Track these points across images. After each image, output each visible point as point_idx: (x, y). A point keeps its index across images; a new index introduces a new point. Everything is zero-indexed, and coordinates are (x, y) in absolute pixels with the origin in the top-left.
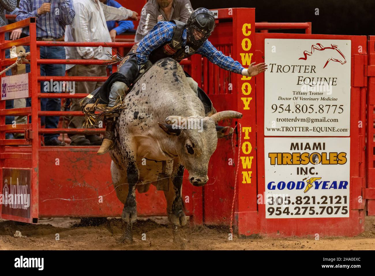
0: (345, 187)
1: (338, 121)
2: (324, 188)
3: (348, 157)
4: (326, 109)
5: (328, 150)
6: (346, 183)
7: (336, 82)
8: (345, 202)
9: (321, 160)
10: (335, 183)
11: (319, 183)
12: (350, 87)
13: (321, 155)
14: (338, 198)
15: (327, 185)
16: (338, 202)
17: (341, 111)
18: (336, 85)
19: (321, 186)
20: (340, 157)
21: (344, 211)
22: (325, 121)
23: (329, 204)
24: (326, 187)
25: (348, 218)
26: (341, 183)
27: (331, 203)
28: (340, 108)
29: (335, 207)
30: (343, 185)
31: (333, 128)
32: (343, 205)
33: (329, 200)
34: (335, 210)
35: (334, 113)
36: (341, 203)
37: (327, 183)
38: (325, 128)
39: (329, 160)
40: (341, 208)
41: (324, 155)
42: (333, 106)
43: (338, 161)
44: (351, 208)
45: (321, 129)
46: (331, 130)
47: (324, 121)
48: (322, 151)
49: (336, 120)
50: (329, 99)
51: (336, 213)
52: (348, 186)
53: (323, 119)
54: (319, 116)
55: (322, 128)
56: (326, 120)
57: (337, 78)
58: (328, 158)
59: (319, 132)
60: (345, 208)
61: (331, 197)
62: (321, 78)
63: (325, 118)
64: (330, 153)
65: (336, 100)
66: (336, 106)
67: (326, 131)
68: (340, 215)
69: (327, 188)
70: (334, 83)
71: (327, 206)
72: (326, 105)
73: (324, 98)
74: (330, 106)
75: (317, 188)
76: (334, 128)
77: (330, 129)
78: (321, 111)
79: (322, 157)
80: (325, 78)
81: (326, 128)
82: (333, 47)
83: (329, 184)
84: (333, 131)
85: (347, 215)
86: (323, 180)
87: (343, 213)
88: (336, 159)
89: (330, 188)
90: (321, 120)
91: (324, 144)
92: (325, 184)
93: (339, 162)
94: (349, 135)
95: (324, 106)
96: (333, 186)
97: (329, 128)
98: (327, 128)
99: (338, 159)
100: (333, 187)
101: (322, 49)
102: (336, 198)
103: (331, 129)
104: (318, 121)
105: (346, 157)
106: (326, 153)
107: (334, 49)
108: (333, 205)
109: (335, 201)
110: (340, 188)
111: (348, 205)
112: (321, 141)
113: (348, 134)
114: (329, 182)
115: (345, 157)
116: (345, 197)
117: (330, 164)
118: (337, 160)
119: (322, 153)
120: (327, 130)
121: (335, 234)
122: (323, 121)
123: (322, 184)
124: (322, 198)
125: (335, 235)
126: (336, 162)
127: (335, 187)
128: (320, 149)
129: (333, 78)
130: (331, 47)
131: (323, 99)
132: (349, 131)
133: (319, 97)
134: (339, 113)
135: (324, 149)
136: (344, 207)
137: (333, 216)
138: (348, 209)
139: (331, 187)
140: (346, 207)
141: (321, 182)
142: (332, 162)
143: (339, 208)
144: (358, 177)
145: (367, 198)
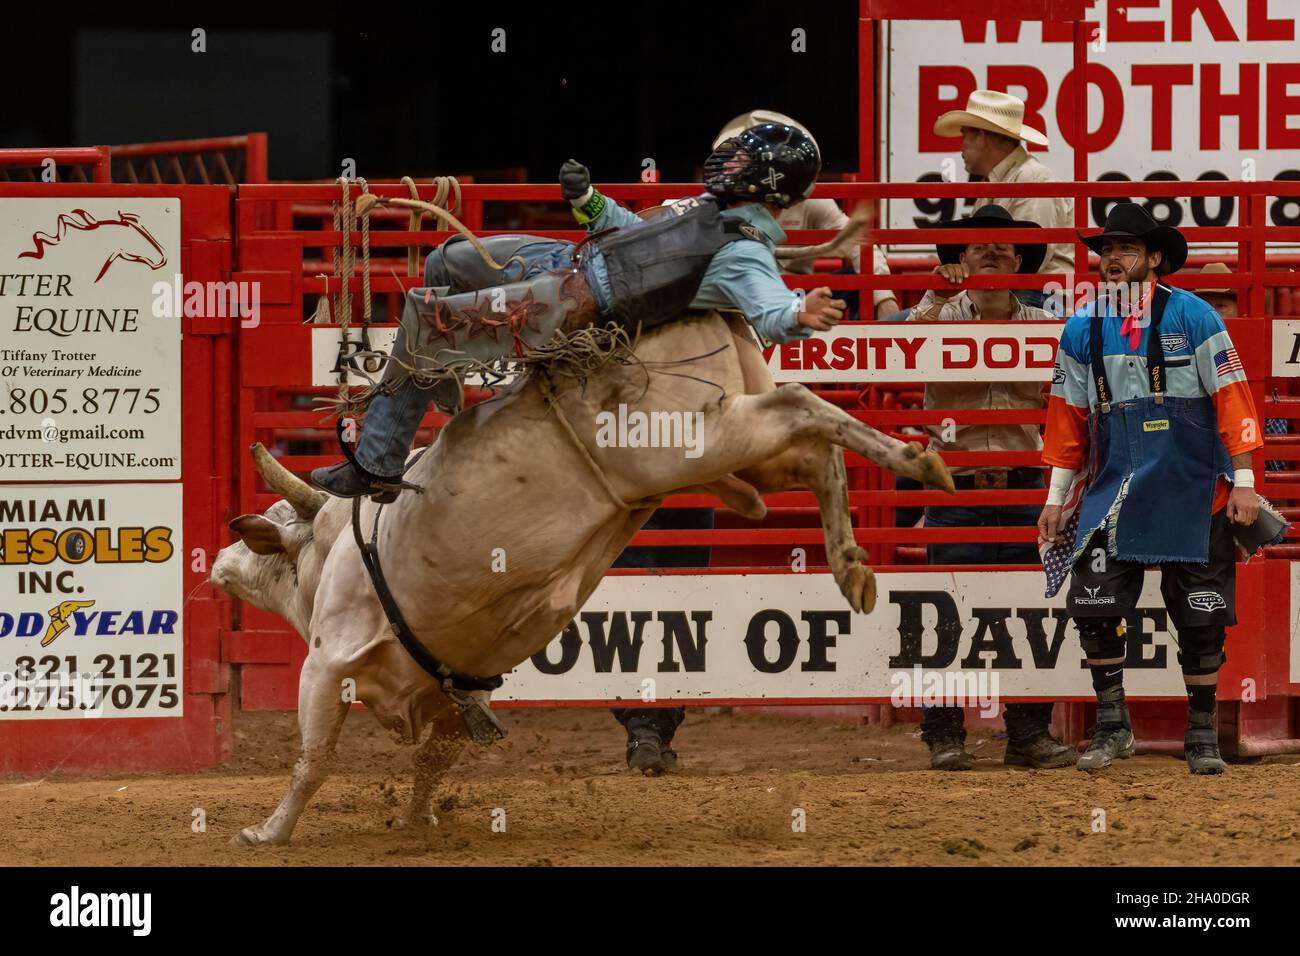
0: (168, 629)
1: (142, 437)
2: (103, 630)
3: (177, 539)
4: (104, 401)
5: (113, 522)
6: (172, 616)
7: (134, 320)
8: (171, 672)
9: (95, 551)
10: (136, 617)
11: (87, 618)
12: (179, 337)
13: (93, 534)
14: (148, 662)
15: (114, 623)
16: (147, 673)
17: (152, 405)
18: (135, 330)
19: (93, 626)
20: (151, 541)
21: (167, 700)
22: (102, 437)
23: (119, 680)
24: (111, 628)
25: (179, 718)
26: (157, 615)
27: (127, 674)
28: (148, 397)
29: (139, 688)
30: (161, 623)
31: (129, 455)
32: (162, 679)
33: (118, 668)
34: (138, 696)
35: (130, 412)
36: (155, 675)
37: (113, 618)
38: (104, 457)
39: (119, 549)
40: (158, 691)
41: (101, 537)
42: (127, 391)
43: (145, 553)
44: (187, 690)
45: (90, 459)
46: (122, 464)
47: (100, 436)
48: (97, 523)
49: (138, 434)
50: (113, 372)
51: (142, 704)
52: (178, 626)
53: (97, 432)
54: (86, 422)
55: (92, 455)
56: (107, 432)
57: (137, 311)
58: (114, 544)
59: (83, 467)
60: (169, 691)
61: (126, 659)
62: (89, 311)
63: (102, 426)
64: (120, 529)
65: (135, 373)
66: (138, 391)
67: (107, 465)
68: (153, 710)
69: (113, 633)
70: (130, 326)
71: (113, 683)
72: (106, 391)
73: (98, 369)
74: (117, 391)
75: (81, 630)
76: (132, 457)
77: (118, 459)
78: (90, 407)
79: (94, 540)
80: (101, 312)
81: (107, 455)
82: (125, 221)
83: (119, 622)
84: (129, 465)
85: (178, 711)
86: (101, 607)
87: (162, 705)
88: (140, 548)
89: (121, 633)
90: (92, 433)
91: (102, 503)
92: (106, 620)
93: (150, 555)
94: (178, 476)
95: (100, 392)
96: (131, 625)
97: (114, 455)
98: (111, 457)
99: (145, 548)
100: (130, 629)
101: (92, 227)
102: (141, 659)
103: (121, 458)
104: (83, 437)
105: (171, 540)
106: (109, 530)
107: (127, 224)
108: (132, 682)
109: (137, 668)
110: (153, 630)
111: (178, 679)
112: (94, 494)
113: (176, 472)
114: (119, 613)
115: (167, 540)
116: (170, 658)
117: (120, 561)
118: (142, 550)
119: (96, 530)
120: (110, 463)
121: (139, 765)
122: (97, 437)
123: (97, 619)
124: (98, 660)
125: (138, 769)
126: (139, 556)
127: (138, 629)
128: (91, 518)
129: (127, 311)
130: (119, 220)
131: (96, 372)
132: (178, 464)
133: (84, 365)
134: (146, 411)
135: (102, 517)
136: (165, 688)
137: (133, 712)
138: (179, 692)
139: (125, 628)
140: (173, 687)
141: (95, 614)
142: (126, 554)
143: (150, 689)
144: (207, 599)
145: (237, 659)
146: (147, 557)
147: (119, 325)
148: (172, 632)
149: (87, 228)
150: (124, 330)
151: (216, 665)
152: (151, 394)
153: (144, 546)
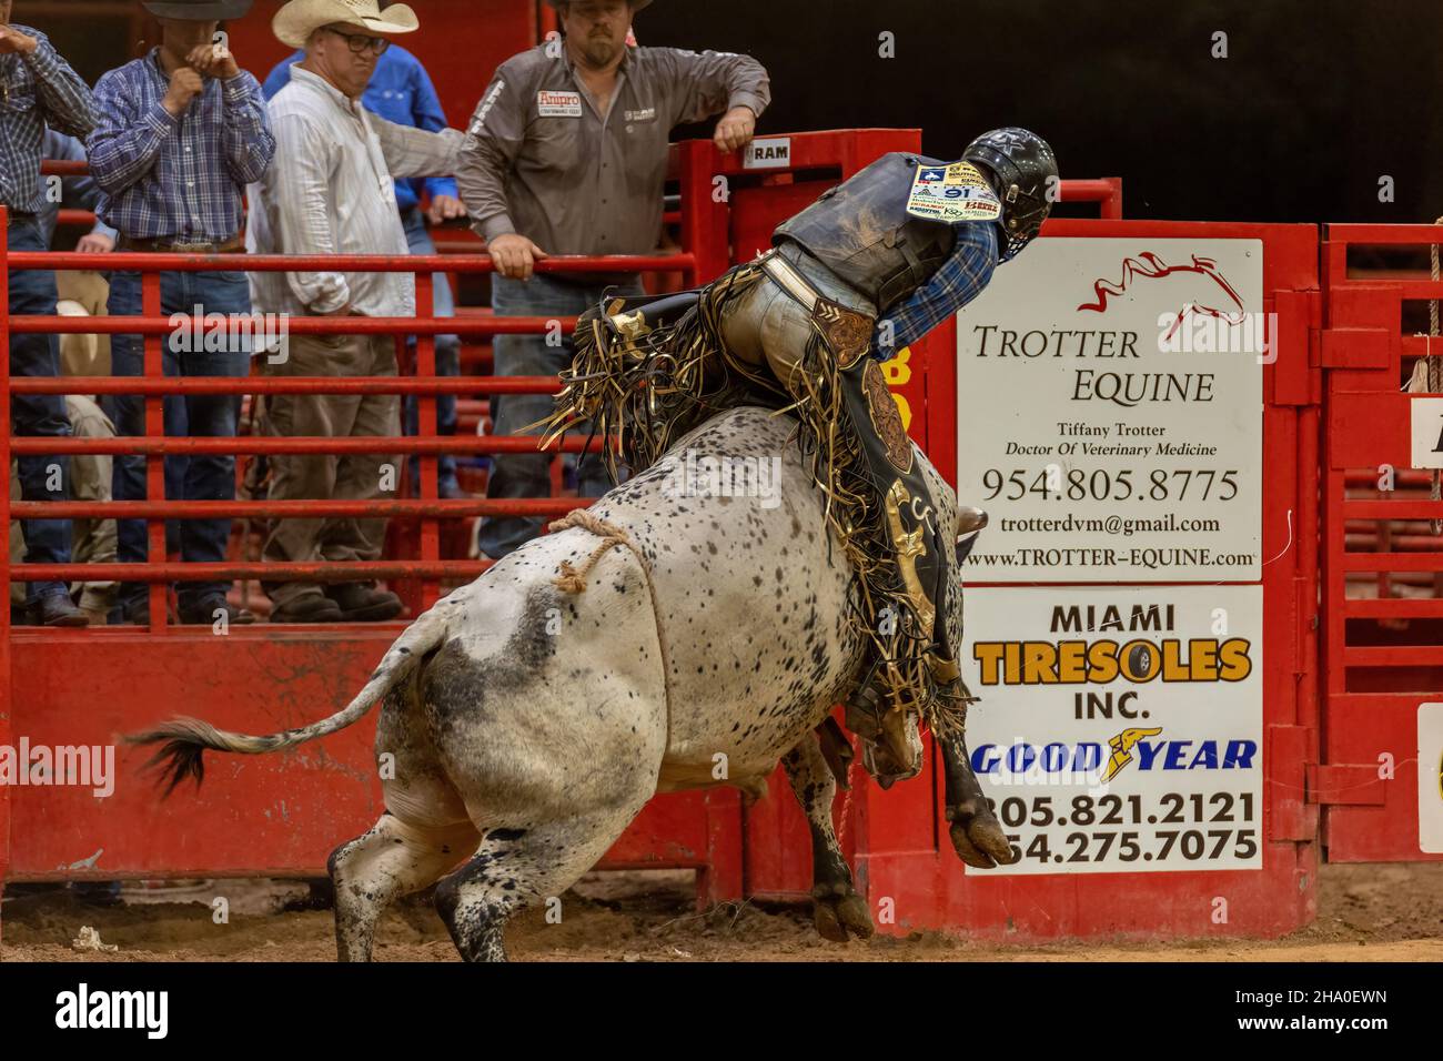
0: (1245, 763)
1: (1217, 529)
2: (1171, 764)
3: (1256, 654)
4: (1175, 485)
5: (1184, 631)
6: (1251, 747)
7: (1209, 387)
8: (1248, 816)
9: (1162, 668)
10: (1209, 747)
11: (1153, 749)
12: (1260, 407)
13: (1160, 646)
14: (1222, 802)
15: (1183, 755)
16: (1220, 817)
17: (1228, 491)
18: (1210, 400)
19: (1160, 759)
20: (1227, 656)
21: (1244, 848)
22: (1172, 529)
23: (1189, 824)
24: (1180, 761)
25: (1258, 871)
26: (1233, 746)
27: (1198, 817)
28: (1224, 480)
29: (1212, 834)
30: (1238, 755)
31: (1202, 551)
32: (1238, 824)
33: (1188, 809)
34: (1211, 843)
35: (1204, 499)
36: (1231, 818)
37: (1183, 749)
38: (1174, 553)
39: (1190, 666)
40: (1233, 838)
41: (1170, 649)
42: (1200, 473)
43: (1219, 671)
44: (1268, 837)
45: (1158, 555)
46: (1194, 561)
47: (1169, 528)
48: (1165, 634)
49: (1213, 525)
50: (1185, 450)
51: (1215, 854)
52: (1257, 759)
53: (1166, 523)
54: (1154, 511)
55: (1161, 551)
56: (1177, 524)
57: (1212, 376)
58: (1184, 660)
59: (1151, 566)
60: (1246, 838)
61: (1197, 799)
62: (1158, 376)
63: (1172, 516)
64: (1190, 641)
65: (1210, 451)
66: (1213, 473)
67: (1178, 563)
68: (1228, 861)
69: (1183, 767)
70: (1205, 394)
71: (1181, 828)
72: (1176, 473)
73: (1167, 447)
74: (1189, 473)
76: (1205, 553)
77: (1190, 556)
78: (1159, 493)
79: (1162, 654)
80: (1172, 377)
81: (1177, 551)
82: (1199, 267)
83: (1190, 753)
84: (1202, 563)
85: (1256, 863)
86: (1169, 737)
87: (1238, 855)
88: (1214, 664)
89: (1192, 767)
90: (1160, 525)
91: (1170, 609)
92: (1175, 751)
93: (1225, 672)
94: (1258, 577)
95: (1170, 474)
96: (1203, 757)
97: (1186, 552)
98: (1181, 554)
99: (1219, 664)
100: (1202, 763)
101: (1161, 274)
102: (1214, 800)
103: (1193, 556)
104: (1150, 529)
105: (1249, 654)
106: (1178, 641)
107: (1201, 271)
108: (1204, 827)
109: (1210, 810)
111: (1257, 824)
112: (1161, 598)
113: (1255, 571)
114: (1189, 743)
115: (1245, 655)
116: (1247, 798)
117: (1190, 680)
118: (1216, 666)
119: (1163, 642)
120: (1181, 561)
122: (1166, 529)
123: (1165, 750)
124: (1165, 801)
126: (1212, 673)
127: (1211, 763)
128: (1158, 627)
129: (1201, 376)
130: (1193, 265)
131: (1165, 450)
132: (1258, 562)
133: (1151, 442)
134: (1222, 498)
135: (1170, 627)
136: (1242, 834)
137: (1204, 864)
138: (1257, 839)
139: (1196, 762)
140: (1251, 833)
141: (1162, 744)
142: (1198, 672)
143: (1225, 835)
144: (1291, 726)
145: (1326, 800)
146: (1222, 675)
147: (1192, 393)
148: (1250, 767)
149: (1156, 275)
150: (1198, 399)
151: (1301, 806)
152: (1228, 477)
153: (1219, 661)
